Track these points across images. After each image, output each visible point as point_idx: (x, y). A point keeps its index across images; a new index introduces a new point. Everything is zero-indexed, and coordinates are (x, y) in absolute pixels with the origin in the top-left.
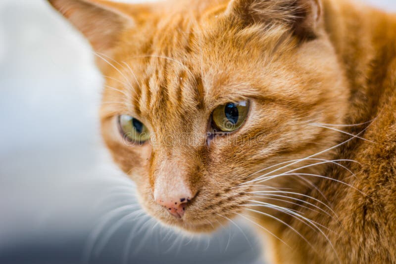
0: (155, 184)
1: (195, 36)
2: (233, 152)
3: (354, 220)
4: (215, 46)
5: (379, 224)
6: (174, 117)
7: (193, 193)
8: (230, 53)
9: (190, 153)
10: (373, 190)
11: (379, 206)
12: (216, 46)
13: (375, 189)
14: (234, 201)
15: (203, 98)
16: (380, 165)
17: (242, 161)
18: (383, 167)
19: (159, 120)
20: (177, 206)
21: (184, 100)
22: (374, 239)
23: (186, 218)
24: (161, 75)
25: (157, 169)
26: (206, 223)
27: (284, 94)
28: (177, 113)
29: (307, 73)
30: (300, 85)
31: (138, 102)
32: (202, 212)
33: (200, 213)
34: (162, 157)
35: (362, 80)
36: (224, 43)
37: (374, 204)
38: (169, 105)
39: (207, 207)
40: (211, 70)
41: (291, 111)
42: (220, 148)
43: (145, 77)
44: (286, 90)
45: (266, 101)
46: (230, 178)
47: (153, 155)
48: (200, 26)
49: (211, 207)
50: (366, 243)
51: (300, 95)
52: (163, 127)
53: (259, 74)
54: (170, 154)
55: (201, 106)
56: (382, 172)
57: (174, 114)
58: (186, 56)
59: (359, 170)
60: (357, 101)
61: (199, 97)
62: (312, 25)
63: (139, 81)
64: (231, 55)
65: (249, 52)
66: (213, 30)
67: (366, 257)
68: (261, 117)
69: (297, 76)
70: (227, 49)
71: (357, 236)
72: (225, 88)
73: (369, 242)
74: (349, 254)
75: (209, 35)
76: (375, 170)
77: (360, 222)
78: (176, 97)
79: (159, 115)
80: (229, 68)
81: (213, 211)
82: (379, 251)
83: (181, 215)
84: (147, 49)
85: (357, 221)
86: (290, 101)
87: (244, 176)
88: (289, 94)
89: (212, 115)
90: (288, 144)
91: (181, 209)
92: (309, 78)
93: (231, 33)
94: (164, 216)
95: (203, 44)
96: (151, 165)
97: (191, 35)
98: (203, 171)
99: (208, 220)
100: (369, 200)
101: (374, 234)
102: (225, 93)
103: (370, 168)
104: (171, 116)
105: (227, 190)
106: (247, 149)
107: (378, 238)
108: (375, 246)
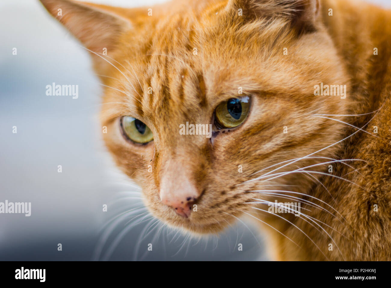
0: (161, 185)
1: (196, 33)
2: (237, 149)
3: (358, 216)
4: (215, 43)
5: (383, 219)
6: (177, 116)
7: (199, 192)
8: (230, 50)
9: (194, 152)
10: (377, 185)
11: (383, 201)
12: (217, 43)
13: (379, 184)
14: (240, 199)
15: (205, 96)
16: (383, 160)
17: (247, 157)
18: (387, 162)
19: (162, 119)
20: (183, 206)
21: (186, 98)
22: (379, 235)
23: (193, 218)
24: (162, 74)
25: (163, 170)
26: (213, 222)
27: (285, 87)
28: (180, 112)
29: (306, 64)
30: (300, 76)
31: (140, 103)
32: (208, 211)
33: (206, 212)
34: (166, 157)
35: (362, 75)
36: (225, 40)
37: (378, 199)
38: (171, 104)
39: (213, 205)
40: (212, 67)
41: (293, 104)
42: (225, 146)
43: (146, 77)
44: (286, 83)
45: (267, 95)
46: (235, 175)
47: (157, 156)
48: (201, 24)
49: (218, 205)
50: (371, 239)
51: (301, 86)
52: (166, 126)
53: (259, 69)
54: (174, 153)
55: (203, 103)
56: (386, 167)
57: (176, 113)
58: (187, 54)
59: (363, 166)
60: (359, 96)
61: (202, 95)
62: (311, 18)
63: (141, 81)
64: (231, 52)
65: (249, 48)
66: (214, 27)
67: (371, 252)
68: (263, 112)
69: (297, 68)
70: (228, 46)
71: (361, 232)
72: (227, 84)
73: (374, 238)
74: (354, 250)
75: (210, 32)
76: (379, 165)
77: (364, 217)
78: (178, 95)
79: (162, 114)
80: (230, 65)
81: (219, 209)
82: (383, 246)
83: (187, 214)
84: (147, 50)
85: (362, 216)
86: (291, 94)
87: (249, 172)
88: (290, 86)
89: (214, 113)
90: (293, 137)
91: (188, 208)
92: (309, 69)
93: (231, 30)
94: (171, 217)
95: (204, 41)
96: (156, 166)
97: (192, 32)
98: (208, 169)
99: (216, 219)
100: (373, 195)
101: (379, 230)
102: (227, 89)
103: (374, 163)
104: (173, 115)
105: (233, 188)
106: (251, 144)
107: (383, 233)
108: (380, 242)
